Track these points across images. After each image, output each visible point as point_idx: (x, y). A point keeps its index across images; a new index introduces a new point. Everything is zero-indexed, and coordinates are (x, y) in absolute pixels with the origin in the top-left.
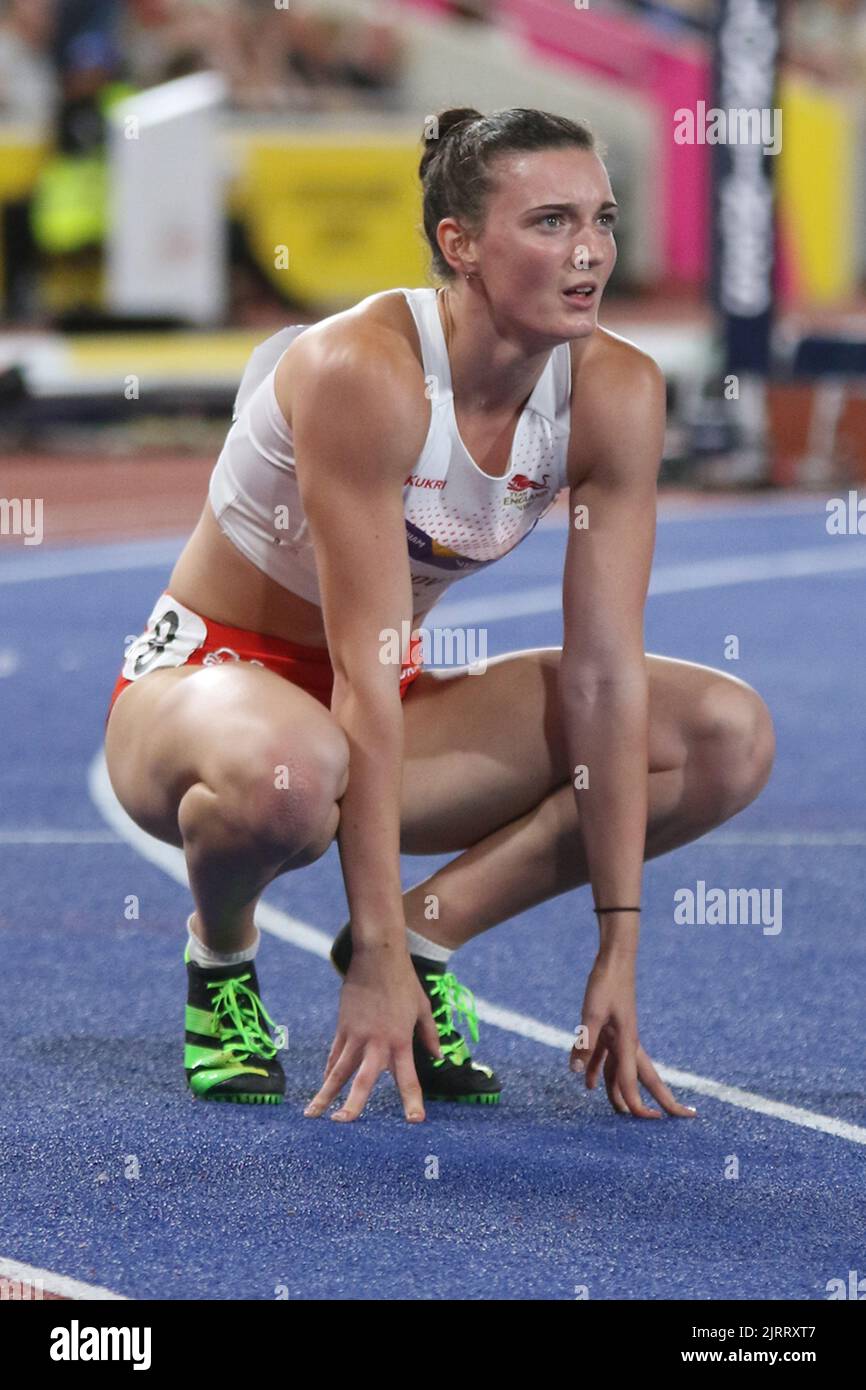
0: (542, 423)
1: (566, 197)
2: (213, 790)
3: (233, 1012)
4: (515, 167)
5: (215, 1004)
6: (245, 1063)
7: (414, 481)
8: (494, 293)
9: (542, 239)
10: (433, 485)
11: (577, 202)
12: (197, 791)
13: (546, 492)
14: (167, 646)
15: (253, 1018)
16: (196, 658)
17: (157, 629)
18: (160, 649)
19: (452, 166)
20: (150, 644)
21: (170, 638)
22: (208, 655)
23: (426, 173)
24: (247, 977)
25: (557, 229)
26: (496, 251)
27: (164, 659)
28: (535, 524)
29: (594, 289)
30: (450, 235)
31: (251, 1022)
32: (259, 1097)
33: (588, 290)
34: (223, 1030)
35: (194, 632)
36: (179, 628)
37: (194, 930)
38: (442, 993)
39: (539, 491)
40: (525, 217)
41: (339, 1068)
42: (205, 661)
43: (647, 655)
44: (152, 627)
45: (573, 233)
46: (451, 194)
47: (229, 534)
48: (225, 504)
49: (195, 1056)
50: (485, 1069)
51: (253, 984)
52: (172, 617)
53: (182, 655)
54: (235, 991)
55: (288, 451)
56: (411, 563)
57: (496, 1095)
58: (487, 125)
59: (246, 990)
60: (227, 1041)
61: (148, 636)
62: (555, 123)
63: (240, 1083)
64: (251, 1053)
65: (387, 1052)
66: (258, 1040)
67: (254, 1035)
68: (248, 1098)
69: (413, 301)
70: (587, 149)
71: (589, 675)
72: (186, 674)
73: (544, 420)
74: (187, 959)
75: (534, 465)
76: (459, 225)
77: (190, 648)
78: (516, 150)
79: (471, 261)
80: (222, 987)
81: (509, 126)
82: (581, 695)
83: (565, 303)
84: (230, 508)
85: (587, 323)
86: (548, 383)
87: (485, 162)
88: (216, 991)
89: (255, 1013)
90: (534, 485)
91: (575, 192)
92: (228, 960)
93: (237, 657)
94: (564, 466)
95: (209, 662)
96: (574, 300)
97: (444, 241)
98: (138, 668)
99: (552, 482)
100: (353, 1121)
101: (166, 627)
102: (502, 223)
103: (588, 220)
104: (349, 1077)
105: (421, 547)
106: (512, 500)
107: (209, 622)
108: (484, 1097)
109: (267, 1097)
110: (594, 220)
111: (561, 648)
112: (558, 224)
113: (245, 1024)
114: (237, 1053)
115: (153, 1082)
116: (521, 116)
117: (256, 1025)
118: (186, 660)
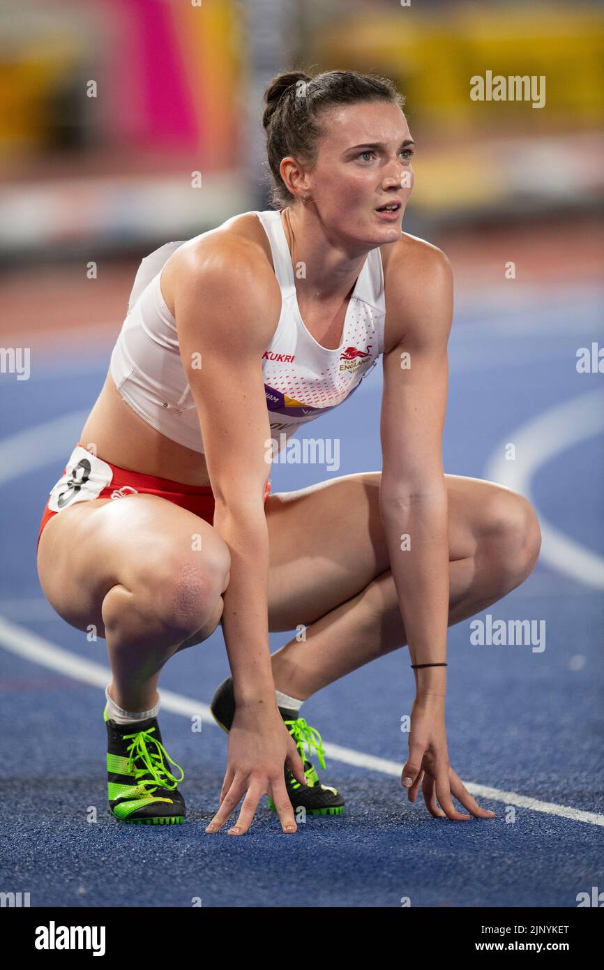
0: (364, 306)
1: (376, 138)
2: (129, 590)
3: (144, 757)
4: (336, 117)
5: (131, 750)
6: (154, 794)
7: (269, 356)
8: (324, 212)
9: (359, 170)
10: (284, 359)
11: (385, 142)
12: (117, 591)
13: (369, 358)
14: (82, 486)
15: (159, 761)
16: (106, 493)
17: (74, 473)
18: (78, 488)
19: (289, 118)
20: (69, 484)
21: (85, 479)
22: (115, 491)
23: (269, 123)
24: (152, 730)
25: (371, 163)
26: (326, 181)
27: (81, 495)
28: (360, 383)
29: (399, 206)
30: (290, 169)
31: (157, 764)
32: (167, 819)
33: (394, 207)
34: (136, 770)
35: (102, 475)
36: (91, 472)
37: (111, 696)
38: (296, 733)
39: (364, 358)
40: (346, 154)
41: (231, 795)
42: (112, 496)
43: (445, 475)
44: (69, 471)
45: (382, 165)
46: (289, 138)
47: (127, 401)
48: (124, 378)
49: (117, 791)
50: (331, 789)
51: (156, 735)
52: (85, 464)
53: (95, 492)
54: (144, 741)
55: (173, 335)
56: (269, 414)
57: (341, 808)
58: (314, 86)
59: (153, 740)
60: (140, 779)
61: (67, 478)
62: (366, 83)
63: (153, 810)
64: (159, 786)
65: (265, 781)
66: (163, 777)
67: (160, 772)
68: (159, 820)
69: (264, 220)
70: (391, 102)
71: (403, 491)
72: (99, 506)
73: (366, 305)
74: (106, 719)
75: (361, 339)
76: (297, 161)
77: (100, 487)
78: (337, 104)
79: (306, 188)
80: (134, 738)
81: (331, 86)
82: (398, 506)
83: (377, 216)
84: (127, 380)
85: (394, 231)
86: (367, 276)
87: (314, 114)
88: (130, 742)
89: (160, 757)
90: (360, 354)
91: (383, 134)
92: (139, 718)
93: (136, 492)
94: (382, 338)
95: (115, 496)
96: (383, 215)
97: (285, 175)
98: (60, 503)
99: (373, 351)
100: (244, 835)
101: (81, 472)
102: (329, 160)
103: (394, 154)
104: (239, 801)
105: (276, 402)
106: (346, 366)
107: (115, 468)
108: (332, 810)
109: (173, 819)
110: (398, 154)
111: (381, 472)
112: (371, 159)
113: (154, 765)
114: (148, 787)
115: (79, 811)
116: (340, 78)
117: (161, 765)
118: (98, 496)
